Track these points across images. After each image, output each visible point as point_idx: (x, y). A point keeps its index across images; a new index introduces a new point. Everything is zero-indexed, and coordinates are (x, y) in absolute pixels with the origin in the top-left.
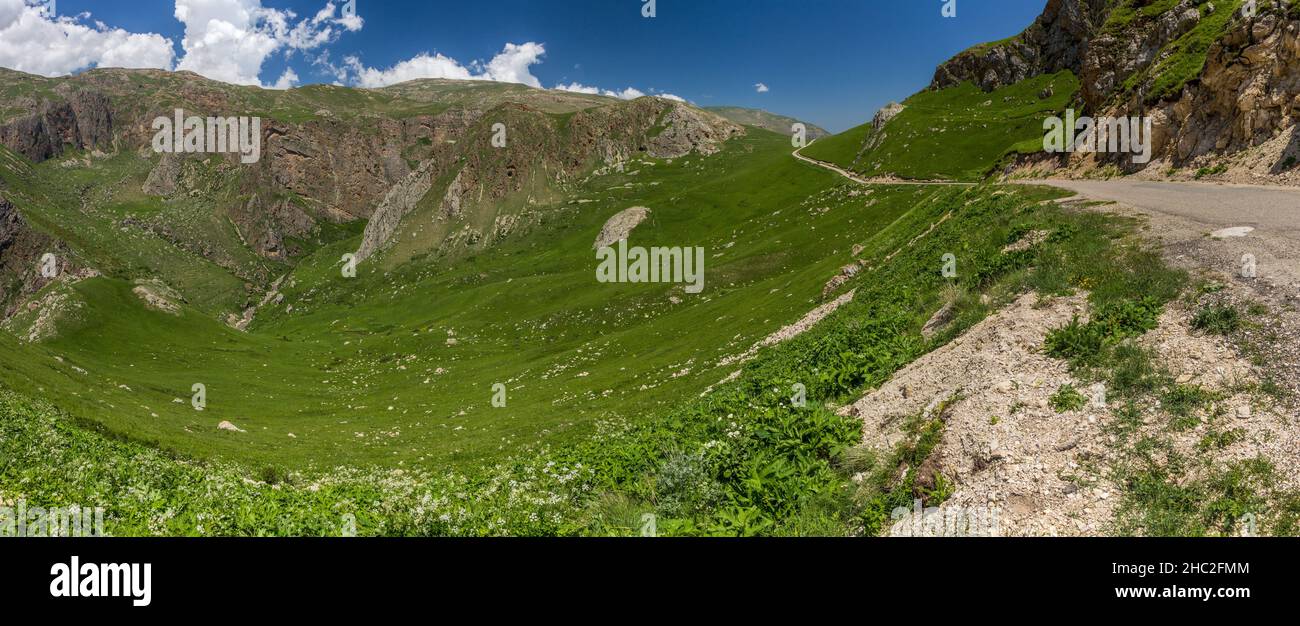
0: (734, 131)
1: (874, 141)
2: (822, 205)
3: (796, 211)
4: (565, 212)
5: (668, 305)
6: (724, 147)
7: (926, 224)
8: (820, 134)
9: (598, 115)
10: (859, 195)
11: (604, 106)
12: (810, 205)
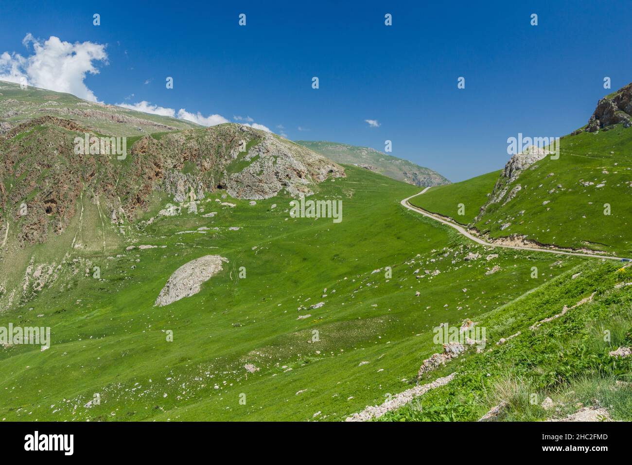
0: (331, 171)
1: (503, 194)
2: (432, 267)
3: (400, 271)
4: (121, 261)
5: (243, 373)
6: (319, 190)
7: (556, 307)
8: (437, 181)
9: (169, 142)
10: (479, 260)
11: (177, 132)
12: (417, 266)
